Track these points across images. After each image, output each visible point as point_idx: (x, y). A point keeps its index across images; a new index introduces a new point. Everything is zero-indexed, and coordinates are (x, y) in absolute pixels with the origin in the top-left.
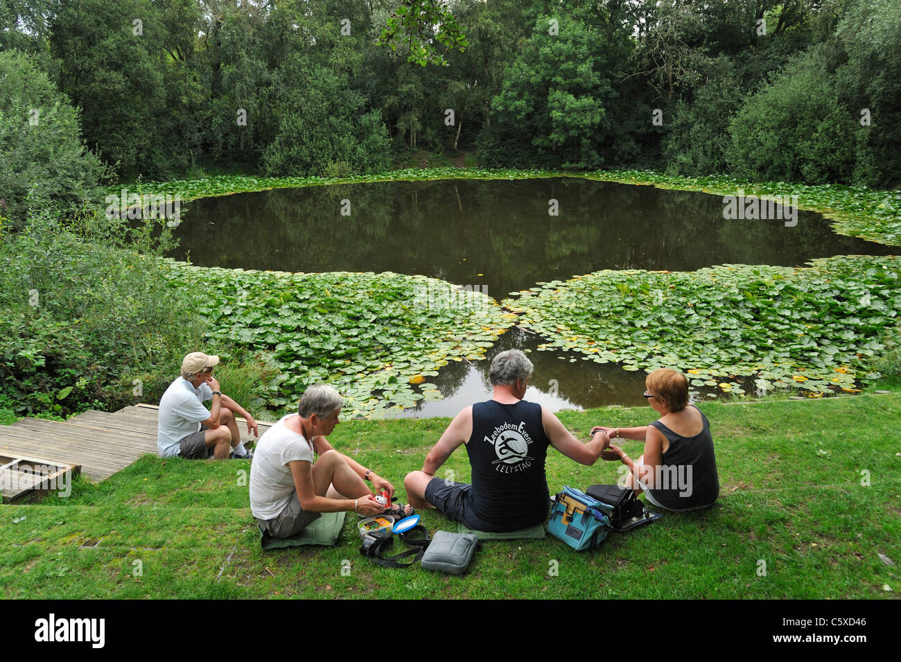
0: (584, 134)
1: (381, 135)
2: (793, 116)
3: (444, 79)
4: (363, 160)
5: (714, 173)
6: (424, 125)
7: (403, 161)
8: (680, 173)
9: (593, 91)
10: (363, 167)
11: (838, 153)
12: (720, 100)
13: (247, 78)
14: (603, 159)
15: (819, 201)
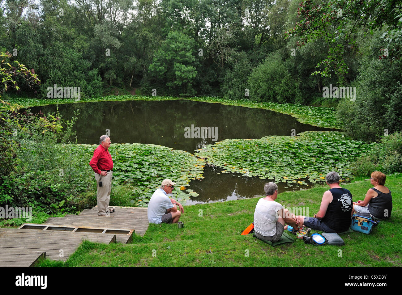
0: (189, 82)
1: (98, 80)
2: (272, 77)
3: (126, 56)
4: (90, 91)
5: (243, 98)
6: (117, 76)
7: (107, 92)
8: (229, 98)
9: (192, 64)
10: (90, 95)
11: (289, 92)
12: (244, 69)
13: (33, 52)
14: (196, 92)
15: (287, 110)
